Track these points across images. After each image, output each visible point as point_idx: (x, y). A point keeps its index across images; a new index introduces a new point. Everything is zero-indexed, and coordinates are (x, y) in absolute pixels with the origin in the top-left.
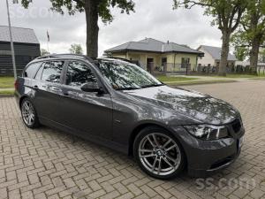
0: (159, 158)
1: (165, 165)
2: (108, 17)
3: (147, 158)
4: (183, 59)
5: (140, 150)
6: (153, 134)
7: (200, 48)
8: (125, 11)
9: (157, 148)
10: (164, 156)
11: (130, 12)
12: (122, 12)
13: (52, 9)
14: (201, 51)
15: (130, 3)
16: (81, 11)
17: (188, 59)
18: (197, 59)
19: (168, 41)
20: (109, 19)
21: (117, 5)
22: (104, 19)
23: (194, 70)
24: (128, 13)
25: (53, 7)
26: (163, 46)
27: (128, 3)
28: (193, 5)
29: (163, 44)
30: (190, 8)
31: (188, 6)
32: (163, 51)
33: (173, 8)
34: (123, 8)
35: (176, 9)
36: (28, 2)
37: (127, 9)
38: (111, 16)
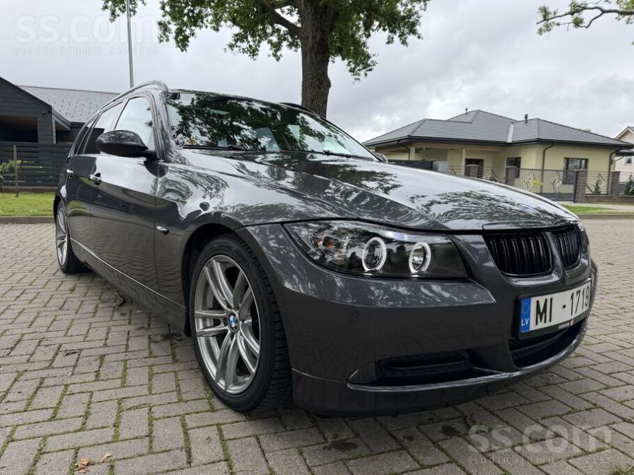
2: (360, 59)
4: (568, 160)
7: (626, 133)
8: (396, 38)
11: (411, 38)
12: (390, 41)
13: (231, 46)
14: (630, 140)
17: (583, 162)
18: (611, 162)
19: (526, 117)
20: (366, 66)
21: (376, 23)
22: (353, 66)
23: (597, 188)
24: (404, 42)
25: (233, 43)
26: (512, 127)
27: (404, 18)
28: (595, 18)
29: (513, 123)
30: (587, 25)
31: (581, 22)
32: (509, 140)
33: (540, 31)
34: (391, 32)
35: (547, 32)
36: (188, 37)
37: (403, 32)
38: (368, 57)
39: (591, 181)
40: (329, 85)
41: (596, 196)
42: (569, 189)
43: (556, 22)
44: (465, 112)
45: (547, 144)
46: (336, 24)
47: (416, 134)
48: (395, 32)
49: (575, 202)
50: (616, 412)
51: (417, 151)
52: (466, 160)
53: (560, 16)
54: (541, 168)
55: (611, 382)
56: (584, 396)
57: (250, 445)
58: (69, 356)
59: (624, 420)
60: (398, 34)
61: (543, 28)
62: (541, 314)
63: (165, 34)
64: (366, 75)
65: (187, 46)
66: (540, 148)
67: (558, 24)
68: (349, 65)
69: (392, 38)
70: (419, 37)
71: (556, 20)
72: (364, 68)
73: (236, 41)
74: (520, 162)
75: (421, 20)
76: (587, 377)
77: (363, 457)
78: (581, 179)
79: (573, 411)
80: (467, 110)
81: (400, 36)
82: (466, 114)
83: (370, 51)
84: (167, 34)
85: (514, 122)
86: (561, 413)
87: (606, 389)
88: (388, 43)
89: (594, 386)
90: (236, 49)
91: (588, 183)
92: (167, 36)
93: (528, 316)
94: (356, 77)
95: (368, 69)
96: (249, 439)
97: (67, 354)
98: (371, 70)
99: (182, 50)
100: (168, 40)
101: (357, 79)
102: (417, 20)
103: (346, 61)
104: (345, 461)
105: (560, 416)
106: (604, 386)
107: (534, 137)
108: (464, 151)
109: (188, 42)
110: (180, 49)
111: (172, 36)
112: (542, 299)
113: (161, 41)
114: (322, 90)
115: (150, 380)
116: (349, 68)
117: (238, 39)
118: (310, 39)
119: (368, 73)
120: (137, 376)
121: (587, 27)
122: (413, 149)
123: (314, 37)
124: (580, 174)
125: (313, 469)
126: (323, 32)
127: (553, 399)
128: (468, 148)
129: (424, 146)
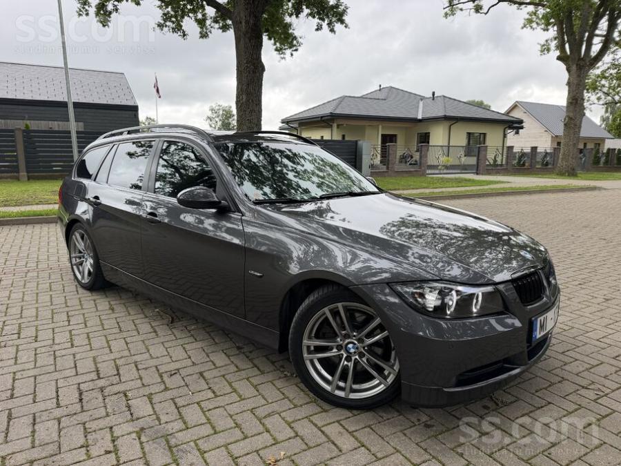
0: (349, 359)
1: (362, 376)
2: (286, 40)
3: (321, 361)
5: (306, 342)
6: (340, 305)
7: (514, 107)
8: (325, 25)
9: (347, 336)
10: (361, 355)
11: (338, 27)
12: (319, 28)
13: (160, 26)
14: (517, 114)
15: (337, 6)
16: (225, 28)
17: (482, 136)
18: (505, 136)
19: (434, 94)
20: (291, 46)
21: (306, 11)
22: (278, 45)
23: (495, 161)
24: (332, 31)
25: (162, 22)
26: (421, 104)
27: (333, 7)
28: (493, 6)
29: (422, 100)
30: (485, 12)
31: (481, 9)
32: (420, 117)
33: (446, 14)
34: (320, 19)
35: (452, 17)
36: (110, 13)
37: (331, 20)
38: (295, 38)
39: (490, 156)
40: (263, 69)
41: (495, 168)
42: (472, 161)
43: (460, 7)
44: (379, 88)
45: (451, 120)
46: (266, 8)
47: (338, 111)
48: (323, 20)
49: (477, 174)
50: (577, 382)
51: (338, 126)
52: (382, 135)
53: (463, 3)
54: (447, 144)
55: (567, 359)
56: (554, 372)
57: (369, 434)
58: (173, 376)
59: (583, 387)
60: (326, 22)
61: (448, 12)
62: (542, 327)
63: (84, 8)
64: (292, 55)
65: (109, 21)
66: (447, 124)
67: (461, 10)
68: (275, 44)
69: (321, 25)
70: (346, 27)
71: (460, 6)
72: (290, 48)
73: (165, 20)
74: (429, 136)
75: (348, 11)
76: (550, 357)
77: (444, 432)
78: (482, 153)
79: (552, 384)
80: (380, 86)
81: (328, 24)
82: (380, 90)
83: (296, 33)
84: (87, 7)
85: (422, 98)
86: (544, 386)
87: (565, 365)
88: (317, 30)
89: (558, 364)
90: (165, 29)
91: (488, 157)
92: (86, 10)
93: (536, 330)
94: (282, 56)
95: (294, 48)
96: (366, 429)
97: (171, 375)
98: (296, 50)
99: (104, 26)
100: (87, 14)
101: (282, 58)
102: (345, 11)
103: (272, 41)
104: (436, 436)
105: (546, 389)
106: (563, 364)
107: (441, 114)
108: (380, 127)
109: (110, 17)
110: (101, 25)
111: (92, 10)
112: (542, 318)
113: (80, 15)
114: (258, 74)
115: (258, 391)
116: (275, 47)
117: (167, 18)
118: (243, 24)
119: (294, 53)
120: (245, 389)
121: (486, 14)
122: (335, 125)
123: (247, 22)
124: (482, 149)
125: (420, 444)
126: (255, 17)
127: (537, 376)
128: (384, 125)
129: (345, 122)
